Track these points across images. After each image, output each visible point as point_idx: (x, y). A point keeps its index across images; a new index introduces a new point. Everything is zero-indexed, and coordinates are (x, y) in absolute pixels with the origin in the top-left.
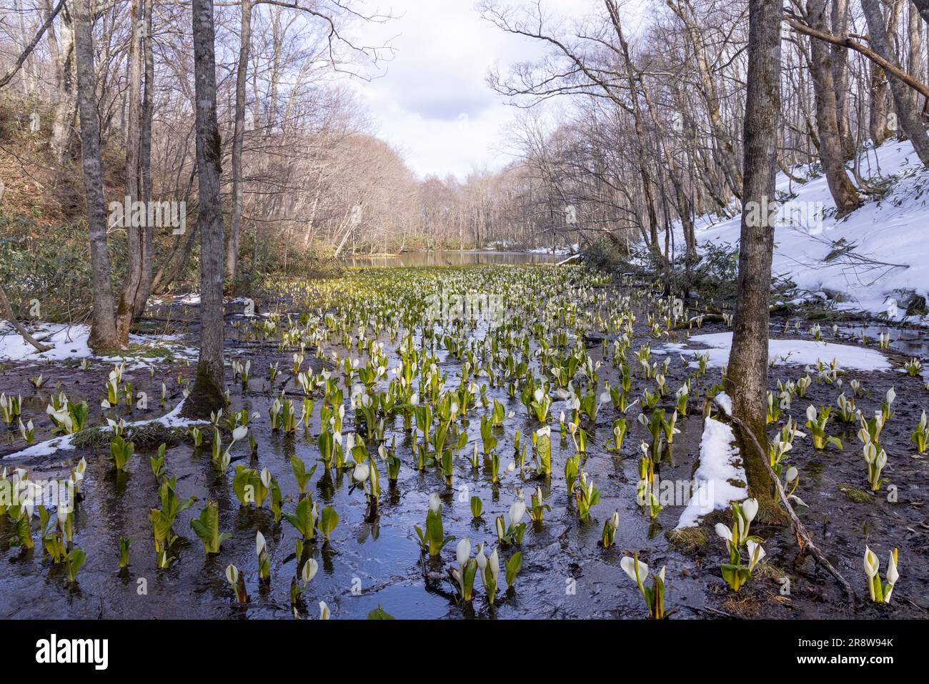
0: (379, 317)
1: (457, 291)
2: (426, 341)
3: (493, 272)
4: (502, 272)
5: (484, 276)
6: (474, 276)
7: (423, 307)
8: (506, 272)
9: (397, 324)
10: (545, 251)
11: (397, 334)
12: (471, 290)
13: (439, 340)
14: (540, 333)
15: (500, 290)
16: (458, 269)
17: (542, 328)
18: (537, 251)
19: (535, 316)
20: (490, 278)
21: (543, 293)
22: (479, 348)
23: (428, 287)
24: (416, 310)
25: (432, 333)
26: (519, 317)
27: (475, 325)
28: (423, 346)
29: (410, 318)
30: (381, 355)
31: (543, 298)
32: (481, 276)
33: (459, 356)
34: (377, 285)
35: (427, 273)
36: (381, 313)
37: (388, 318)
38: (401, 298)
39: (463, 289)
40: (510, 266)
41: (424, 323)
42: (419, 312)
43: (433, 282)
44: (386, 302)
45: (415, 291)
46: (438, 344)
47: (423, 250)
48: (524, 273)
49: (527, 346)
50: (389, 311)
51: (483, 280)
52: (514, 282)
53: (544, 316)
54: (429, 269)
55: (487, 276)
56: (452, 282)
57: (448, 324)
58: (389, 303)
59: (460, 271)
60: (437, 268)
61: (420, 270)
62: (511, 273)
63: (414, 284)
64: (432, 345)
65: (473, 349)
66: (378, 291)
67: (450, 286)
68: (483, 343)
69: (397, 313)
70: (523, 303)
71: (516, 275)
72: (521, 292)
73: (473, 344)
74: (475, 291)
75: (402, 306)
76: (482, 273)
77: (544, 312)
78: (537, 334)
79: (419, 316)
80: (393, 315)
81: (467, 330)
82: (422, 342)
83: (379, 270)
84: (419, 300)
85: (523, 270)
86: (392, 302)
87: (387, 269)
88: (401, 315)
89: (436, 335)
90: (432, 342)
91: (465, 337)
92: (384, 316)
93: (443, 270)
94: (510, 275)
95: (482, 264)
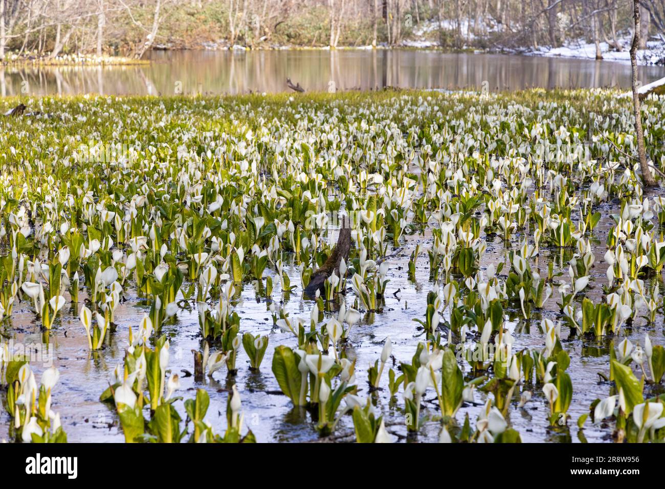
0: (54, 269)
1: (318, 178)
2: (212, 360)
3: (433, 118)
4: (461, 115)
5: (405, 131)
6: (374, 129)
7: (207, 231)
8: (474, 116)
9: (114, 297)
10: (587, 51)
11: (113, 329)
12: (363, 175)
13: (255, 355)
14: (601, 333)
15: (459, 175)
16: (322, 106)
17: (608, 313)
18: (566, 52)
19: (580, 271)
20: (423, 136)
21: (598, 189)
22: (394, 387)
23: (227, 165)
24: (183, 245)
25: (231, 334)
26: (528, 275)
27: (380, 297)
28: (199, 377)
29: (160, 273)
30: (49, 413)
31: (597, 205)
32: (395, 130)
33: (324, 420)
34: (62, 155)
35: (226, 117)
36: (64, 256)
37: (88, 272)
38: (138, 200)
39: (339, 172)
40: (485, 97)
41: (207, 289)
42: (193, 249)
43: (241, 148)
44: (88, 213)
45: (184, 178)
46: (254, 371)
47: (217, 47)
48: (532, 120)
49: (567, 389)
50: (95, 245)
51: (401, 142)
52: (501, 151)
53: (610, 272)
54: (230, 105)
55: (414, 131)
56: (305, 149)
57: (288, 294)
58: (97, 216)
59: (329, 111)
60: (256, 104)
61: (203, 108)
62: (490, 119)
63: (182, 153)
64: (232, 373)
65: (373, 389)
66: (63, 175)
67: (297, 161)
68: (409, 372)
69: (117, 255)
70: (535, 220)
71: (504, 126)
72: (527, 183)
73: (373, 373)
74: (378, 178)
75: (137, 228)
76: (396, 119)
77: (609, 257)
78: (590, 335)
79: (191, 263)
80: (106, 258)
81: (355, 317)
82: (198, 363)
83: (74, 109)
84: (195, 208)
85: (526, 110)
86: (106, 216)
87: (102, 103)
88: (131, 262)
89: (248, 341)
90: (230, 362)
91: (344, 345)
92: (73, 264)
93: (275, 109)
94: (485, 126)
95: (398, 91)
